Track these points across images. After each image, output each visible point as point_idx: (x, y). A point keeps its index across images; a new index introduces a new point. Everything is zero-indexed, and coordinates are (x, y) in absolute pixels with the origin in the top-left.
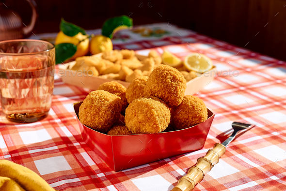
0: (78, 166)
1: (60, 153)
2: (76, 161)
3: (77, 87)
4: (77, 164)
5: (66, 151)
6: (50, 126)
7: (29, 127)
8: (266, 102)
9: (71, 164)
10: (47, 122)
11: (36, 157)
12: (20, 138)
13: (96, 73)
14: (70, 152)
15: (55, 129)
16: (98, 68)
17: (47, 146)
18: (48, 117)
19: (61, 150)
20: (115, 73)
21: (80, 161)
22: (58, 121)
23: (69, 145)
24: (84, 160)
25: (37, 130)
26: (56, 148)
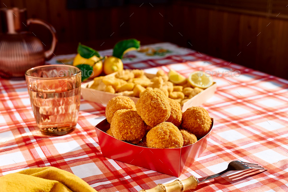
0: (107, 171)
1: (91, 160)
2: (105, 167)
3: (96, 103)
4: (107, 169)
5: (95, 159)
6: (79, 138)
7: (61, 139)
8: (261, 113)
9: (101, 169)
10: (75, 134)
11: (71, 164)
12: (55, 148)
13: (113, 91)
14: (99, 160)
15: (83, 140)
16: (114, 86)
17: (79, 155)
18: (75, 131)
19: (91, 158)
20: (129, 90)
21: (108, 167)
22: (84, 133)
23: (98, 154)
24: (112, 165)
25: (68, 141)
26: (87, 156)
